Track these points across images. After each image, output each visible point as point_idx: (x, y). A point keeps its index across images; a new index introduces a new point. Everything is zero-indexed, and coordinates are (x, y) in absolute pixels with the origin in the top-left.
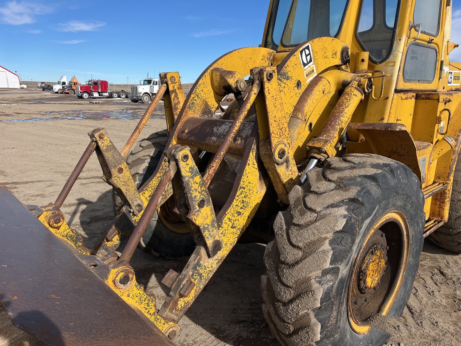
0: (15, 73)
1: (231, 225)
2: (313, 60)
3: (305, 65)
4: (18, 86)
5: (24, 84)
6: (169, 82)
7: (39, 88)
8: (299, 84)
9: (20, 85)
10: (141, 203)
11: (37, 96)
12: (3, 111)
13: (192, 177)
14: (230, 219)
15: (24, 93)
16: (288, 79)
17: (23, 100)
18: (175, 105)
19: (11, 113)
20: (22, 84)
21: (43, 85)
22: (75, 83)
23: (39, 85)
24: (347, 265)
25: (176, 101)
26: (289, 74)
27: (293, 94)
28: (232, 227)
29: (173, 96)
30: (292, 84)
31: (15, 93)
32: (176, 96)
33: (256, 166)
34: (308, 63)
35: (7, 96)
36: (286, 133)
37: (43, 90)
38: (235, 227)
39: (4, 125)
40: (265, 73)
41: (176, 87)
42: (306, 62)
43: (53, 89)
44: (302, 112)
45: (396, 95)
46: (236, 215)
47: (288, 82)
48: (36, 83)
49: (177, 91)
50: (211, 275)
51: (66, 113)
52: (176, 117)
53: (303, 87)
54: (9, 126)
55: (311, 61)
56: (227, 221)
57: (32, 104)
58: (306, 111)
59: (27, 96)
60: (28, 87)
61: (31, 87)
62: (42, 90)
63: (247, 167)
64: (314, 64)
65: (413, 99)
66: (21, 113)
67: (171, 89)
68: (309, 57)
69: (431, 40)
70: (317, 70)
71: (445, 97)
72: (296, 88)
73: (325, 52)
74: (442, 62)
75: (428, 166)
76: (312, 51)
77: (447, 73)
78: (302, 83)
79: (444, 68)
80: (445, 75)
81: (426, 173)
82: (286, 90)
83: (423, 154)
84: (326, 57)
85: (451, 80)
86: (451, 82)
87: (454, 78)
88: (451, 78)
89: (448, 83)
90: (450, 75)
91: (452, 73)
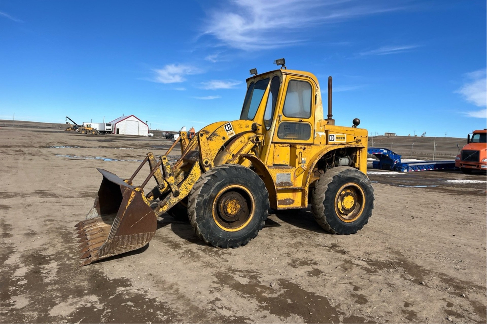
0: (145, 123)
1: (185, 187)
2: (232, 129)
3: (227, 131)
4: (146, 134)
5: (152, 133)
6: (182, 136)
7: (164, 137)
8: (224, 138)
9: (149, 133)
10: (164, 184)
11: (160, 143)
12: (129, 154)
13: (167, 166)
14: (185, 185)
15: (150, 141)
17: (148, 146)
18: (184, 145)
19: (135, 155)
20: (150, 132)
21: (167, 134)
22: (192, 133)
23: (164, 134)
24: (208, 195)
25: (184, 143)
26: (218, 134)
27: (220, 142)
28: (186, 188)
29: (183, 141)
30: (220, 138)
31: (142, 140)
32: (185, 141)
33: (199, 167)
34: (229, 130)
35: (136, 142)
36: (210, 156)
37: (167, 138)
38: (187, 189)
39: (128, 163)
40: (200, 134)
41: (185, 138)
42: (228, 129)
43: (173, 138)
44: (229, 149)
45: (272, 145)
46: (188, 184)
47: (217, 137)
48: (162, 132)
49: (185, 139)
50: (175, 204)
51: (176, 157)
52: (184, 150)
53: (226, 140)
54: (131, 164)
56: (184, 185)
57: (153, 149)
58: (230, 149)
59: (152, 143)
60: (154, 135)
61: (157, 136)
62: (165, 138)
63: (194, 167)
64: (234, 130)
65: (288, 147)
66: (142, 156)
67: (182, 138)
68: (230, 128)
69: (301, 121)
70: (235, 133)
71: (302, 146)
72: (222, 140)
73: (240, 126)
74: (314, 130)
75: (294, 178)
76: (232, 125)
77: (322, 135)
78: (226, 138)
79: (319, 133)
80: (320, 136)
81: (293, 182)
82: (216, 140)
83: (286, 172)
84: (242, 128)
85: (333, 139)
86: (333, 140)
87: (337, 138)
88: (334, 138)
89: (330, 140)
90: (331, 136)
91: (334, 136)
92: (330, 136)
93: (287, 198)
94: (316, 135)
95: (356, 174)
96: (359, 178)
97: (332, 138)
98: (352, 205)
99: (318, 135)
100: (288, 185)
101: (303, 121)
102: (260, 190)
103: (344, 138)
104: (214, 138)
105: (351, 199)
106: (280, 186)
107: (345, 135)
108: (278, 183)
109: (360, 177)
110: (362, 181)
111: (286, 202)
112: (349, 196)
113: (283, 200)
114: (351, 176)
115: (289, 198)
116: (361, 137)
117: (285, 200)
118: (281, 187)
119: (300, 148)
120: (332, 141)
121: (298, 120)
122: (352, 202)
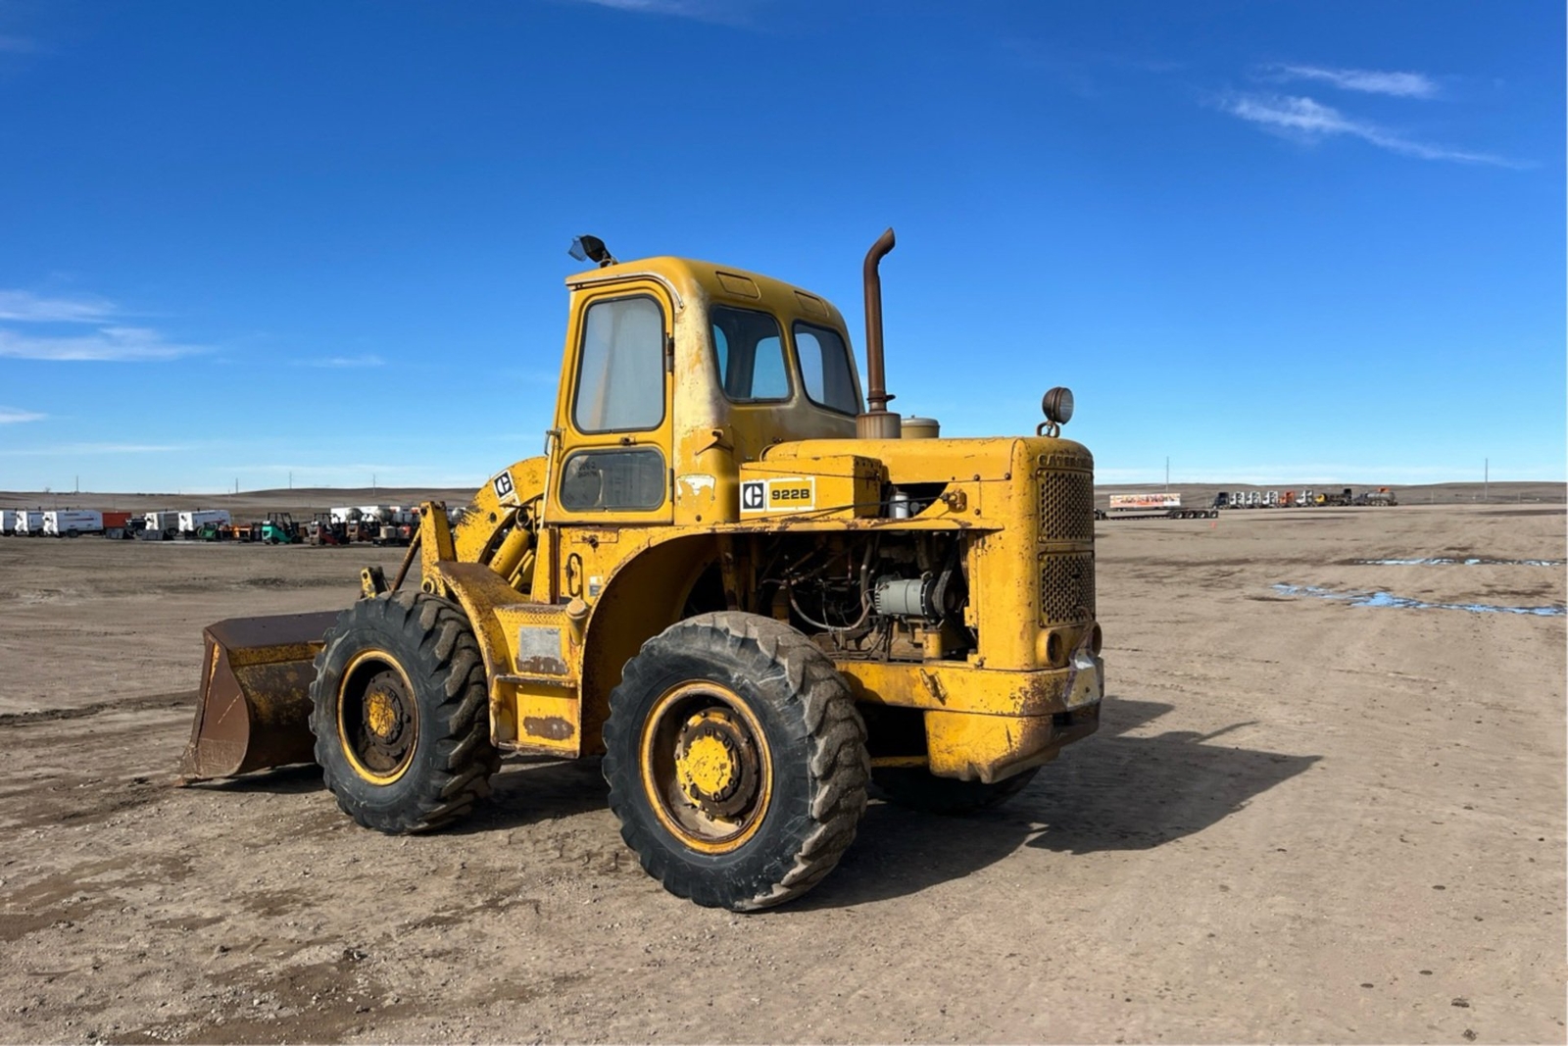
2: (513, 488)
3: (501, 495)
8: (493, 517)
16: (478, 511)
26: (480, 507)
27: (485, 528)
30: (483, 517)
34: (506, 492)
42: (502, 491)
47: (478, 515)
53: (498, 522)
55: (510, 489)
64: (516, 491)
68: (507, 486)
69: (626, 442)
70: (520, 499)
71: (588, 534)
72: (489, 522)
73: (534, 477)
74: (672, 471)
75: (571, 647)
76: (513, 477)
77: (704, 489)
78: (498, 517)
79: (690, 480)
80: (697, 493)
81: (567, 660)
82: (476, 524)
83: (547, 623)
84: (537, 482)
85: (757, 501)
86: (760, 505)
87: (776, 495)
88: (761, 496)
89: (746, 506)
90: (750, 490)
91: (760, 486)
92: (746, 487)
93: (553, 715)
94: (679, 491)
95: (716, 648)
96: (726, 666)
97: (754, 496)
98: (724, 782)
99: (687, 487)
100: (554, 668)
101: (632, 440)
102: (422, 674)
103: (805, 494)
104: (472, 518)
105: (717, 753)
106: (532, 671)
107: (812, 479)
108: (525, 660)
109: (731, 662)
110: (739, 678)
111: (552, 728)
112: (706, 738)
113: (541, 719)
114: (690, 653)
115: (558, 716)
116: (978, 479)
117: (547, 719)
118: (535, 675)
119: (580, 540)
120: (753, 507)
121: (617, 438)
122: (723, 766)
